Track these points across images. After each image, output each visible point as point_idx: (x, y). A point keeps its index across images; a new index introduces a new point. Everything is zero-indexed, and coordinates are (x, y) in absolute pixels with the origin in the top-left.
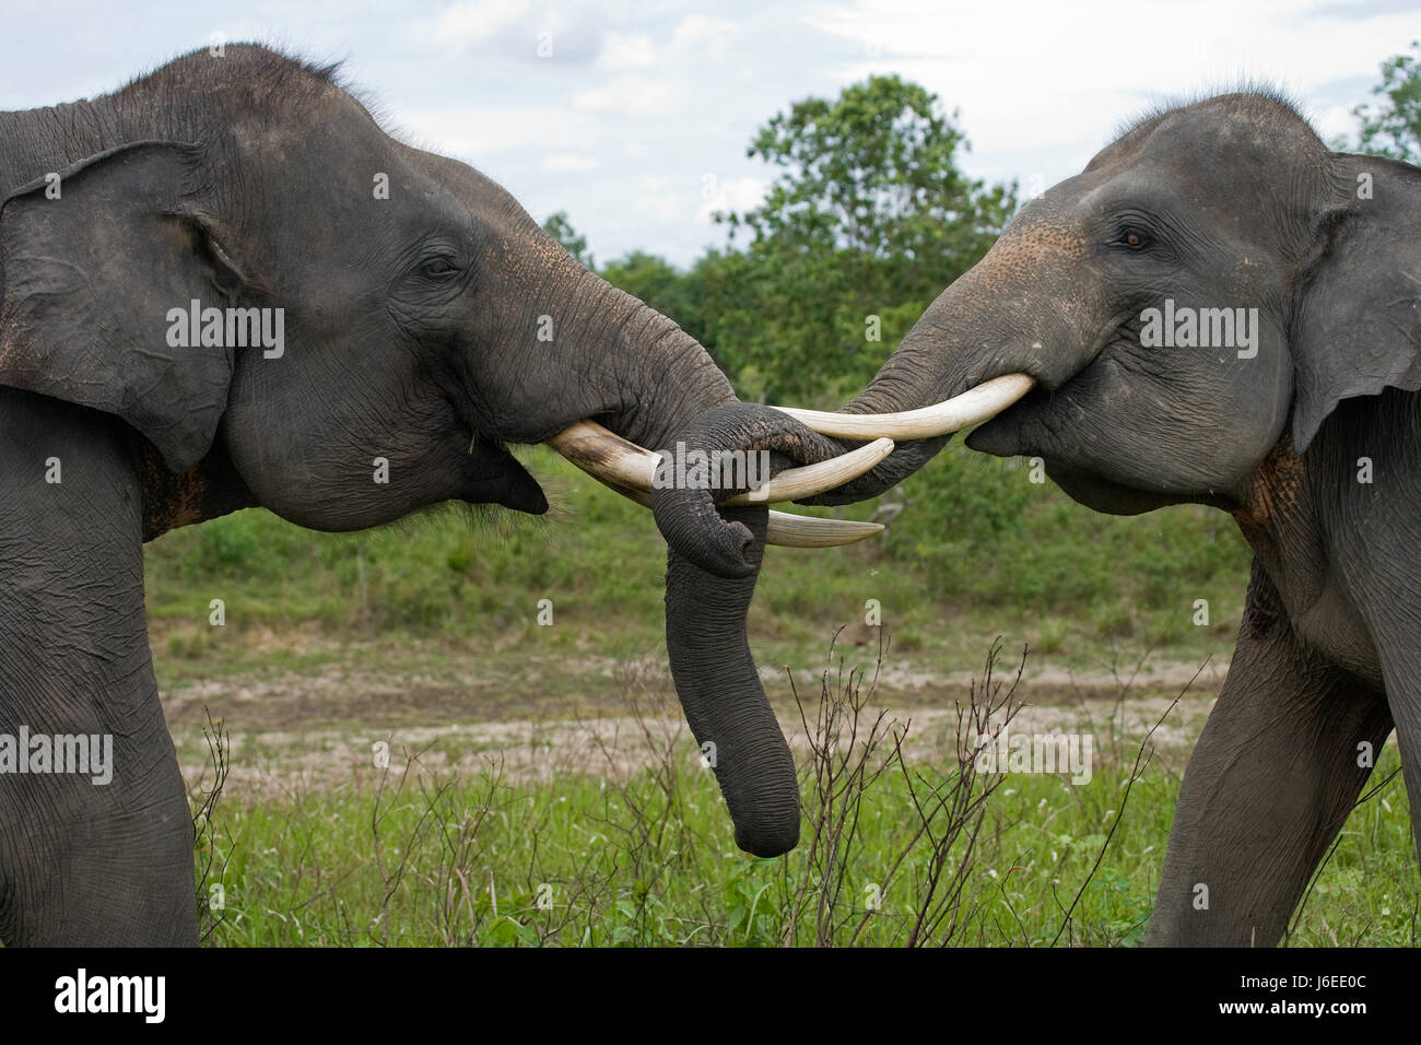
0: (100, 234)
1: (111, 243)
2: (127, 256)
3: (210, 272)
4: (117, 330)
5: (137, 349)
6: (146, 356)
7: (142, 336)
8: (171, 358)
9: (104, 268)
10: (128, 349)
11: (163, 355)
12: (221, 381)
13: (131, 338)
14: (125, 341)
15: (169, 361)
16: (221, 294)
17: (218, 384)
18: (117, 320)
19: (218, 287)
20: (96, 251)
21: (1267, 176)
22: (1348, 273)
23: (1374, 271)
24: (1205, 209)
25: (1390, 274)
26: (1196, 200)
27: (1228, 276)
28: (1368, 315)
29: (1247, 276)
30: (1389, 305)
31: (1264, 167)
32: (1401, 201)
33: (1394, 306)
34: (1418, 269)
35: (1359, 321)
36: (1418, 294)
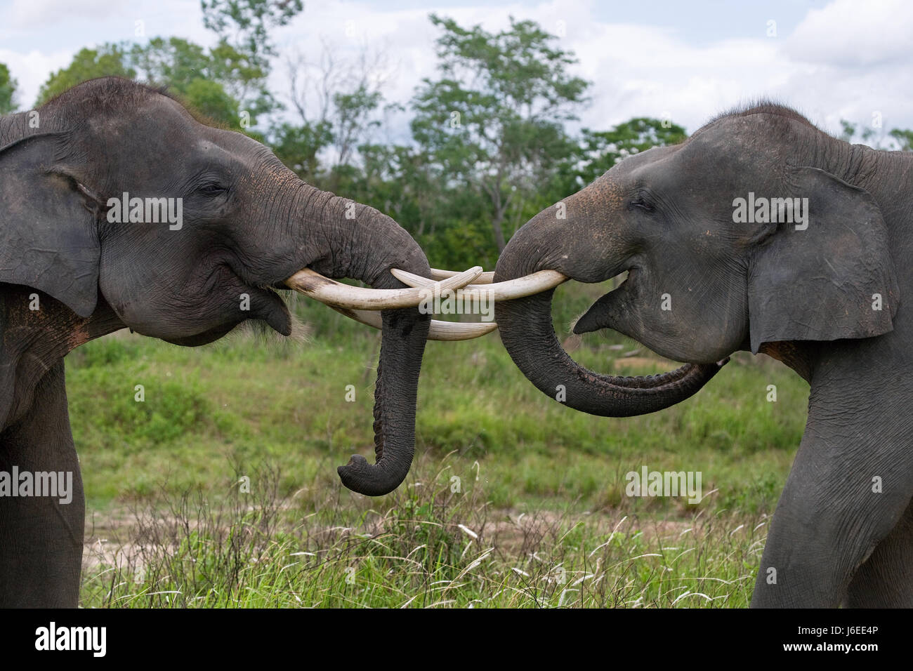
0: (10, 188)
1: (15, 192)
2: (25, 198)
3: (83, 201)
4: (20, 239)
5: (34, 248)
6: (40, 252)
7: (36, 241)
8: (56, 251)
9: (10, 207)
10: (28, 249)
11: (50, 250)
12: (92, 260)
13: (29, 243)
14: (26, 245)
15: (55, 253)
16: (90, 212)
17: (91, 262)
18: (19, 234)
19: (88, 208)
21: (742, 181)
22: (793, 247)
23: (808, 252)
24: (694, 196)
25: (817, 258)
26: (691, 190)
27: (695, 240)
28: (800, 281)
29: (706, 242)
30: (814, 278)
31: (741, 176)
32: (831, 205)
33: (817, 279)
34: (835, 260)
35: (794, 283)
36: (833, 278)
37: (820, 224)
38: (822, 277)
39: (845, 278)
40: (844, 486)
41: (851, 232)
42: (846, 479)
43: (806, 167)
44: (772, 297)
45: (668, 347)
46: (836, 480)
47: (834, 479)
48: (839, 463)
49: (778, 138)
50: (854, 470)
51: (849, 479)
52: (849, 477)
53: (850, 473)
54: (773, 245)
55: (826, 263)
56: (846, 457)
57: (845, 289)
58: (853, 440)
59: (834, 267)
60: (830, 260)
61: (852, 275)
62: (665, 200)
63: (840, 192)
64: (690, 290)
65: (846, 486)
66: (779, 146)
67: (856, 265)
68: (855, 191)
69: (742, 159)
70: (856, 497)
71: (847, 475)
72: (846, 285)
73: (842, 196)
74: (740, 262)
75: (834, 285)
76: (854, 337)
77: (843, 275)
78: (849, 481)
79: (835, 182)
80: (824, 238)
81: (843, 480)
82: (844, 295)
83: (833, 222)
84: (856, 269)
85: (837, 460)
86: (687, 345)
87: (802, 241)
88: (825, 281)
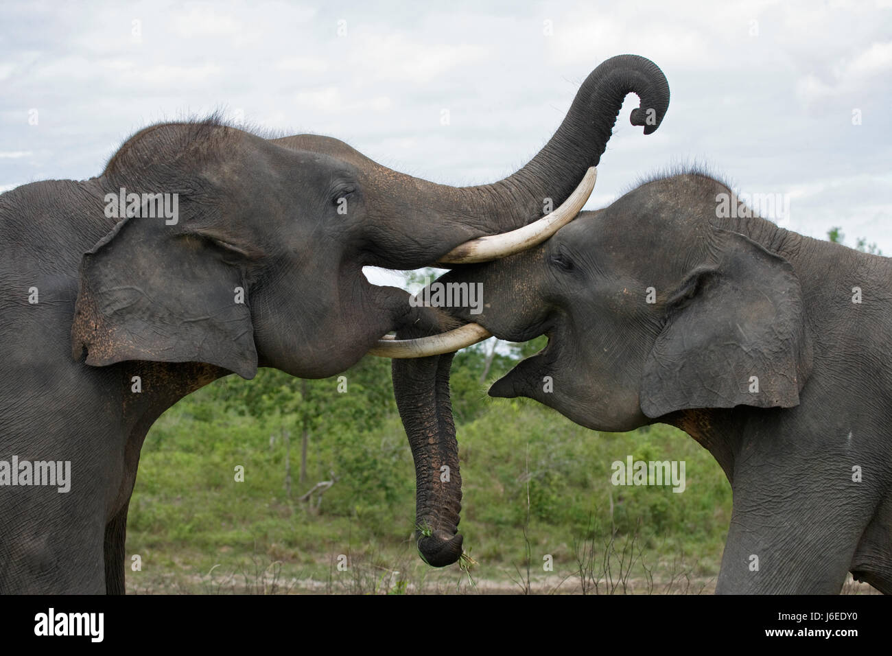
0: (143, 262)
1: (151, 265)
2: (163, 268)
3: (219, 256)
4: (170, 315)
5: (186, 320)
6: (194, 322)
7: (187, 312)
8: (208, 317)
9: (151, 282)
10: (181, 322)
11: (203, 318)
12: (244, 317)
13: (180, 315)
14: (177, 318)
15: (208, 319)
16: (230, 265)
17: (244, 319)
18: (168, 309)
19: (227, 262)
20: (143, 274)
21: (662, 238)
22: (708, 312)
23: (722, 317)
24: (614, 254)
25: (730, 323)
26: (612, 247)
27: (611, 298)
28: (712, 347)
29: (623, 300)
30: (725, 343)
31: (662, 232)
32: (750, 272)
33: (728, 345)
34: (746, 325)
35: (706, 348)
36: (742, 344)
37: (737, 290)
38: (732, 342)
39: (753, 344)
40: (776, 579)
41: (767, 300)
42: (778, 572)
43: (728, 231)
44: (684, 362)
45: (583, 412)
46: (767, 574)
47: (765, 573)
48: (768, 556)
49: (702, 197)
50: (784, 560)
51: (780, 571)
52: (780, 569)
53: (781, 564)
54: (689, 309)
55: (738, 329)
56: (775, 548)
57: (752, 354)
58: (781, 530)
59: (744, 332)
60: (742, 325)
61: (762, 342)
62: (584, 257)
63: (761, 260)
64: (606, 350)
65: (778, 579)
66: (702, 205)
67: (767, 333)
68: (775, 260)
69: (664, 215)
70: (789, 588)
71: (779, 567)
72: (754, 351)
73: (763, 264)
74: (657, 323)
75: (743, 350)
76: (756, 405)
77: (753, 341)
78: (781, 572)
79: (757, 249)
80: (739, 303)
81: (775, 573)
82: (751, 360)
83: (750, 288)
84: (767, 336)
85: (765, 553)
86: (601, 410)
87: (717, 307)
88: (735, 347)
